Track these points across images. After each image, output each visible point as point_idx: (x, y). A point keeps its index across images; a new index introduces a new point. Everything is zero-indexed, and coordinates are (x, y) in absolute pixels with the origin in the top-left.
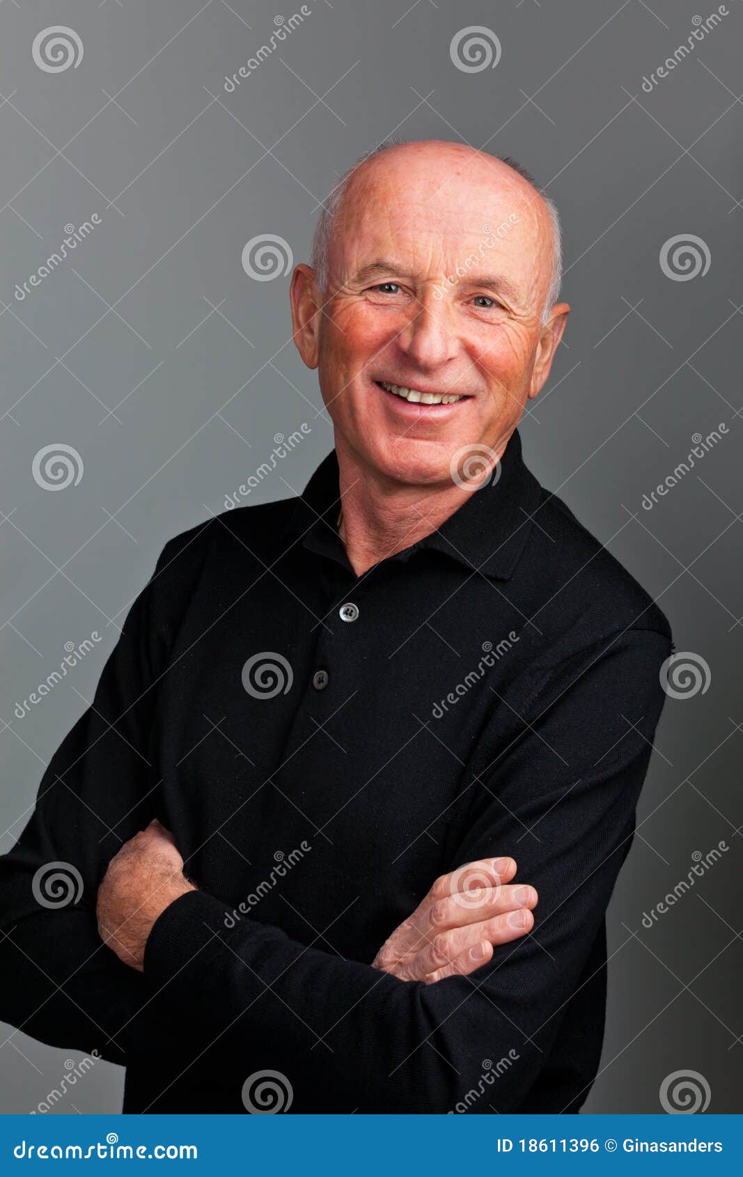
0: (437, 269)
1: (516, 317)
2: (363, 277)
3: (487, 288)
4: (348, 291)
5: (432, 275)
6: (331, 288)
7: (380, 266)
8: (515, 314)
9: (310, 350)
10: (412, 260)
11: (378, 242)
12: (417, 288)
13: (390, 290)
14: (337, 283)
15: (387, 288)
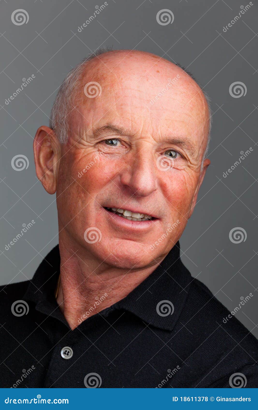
0: (147, 132)
1: (192, 165)
2: (97, 134)
3: (177, 145)
4: (86, 143)
5: (143, 135)
6: (72, 141)
7: (109, 127)
8: (191, 163)
9: (50, 183)
10: (131, 125)
11: (107, 113)
12: (132, 143)
13: (112, 143)
14: (77, 137)
15: (110, 142)
